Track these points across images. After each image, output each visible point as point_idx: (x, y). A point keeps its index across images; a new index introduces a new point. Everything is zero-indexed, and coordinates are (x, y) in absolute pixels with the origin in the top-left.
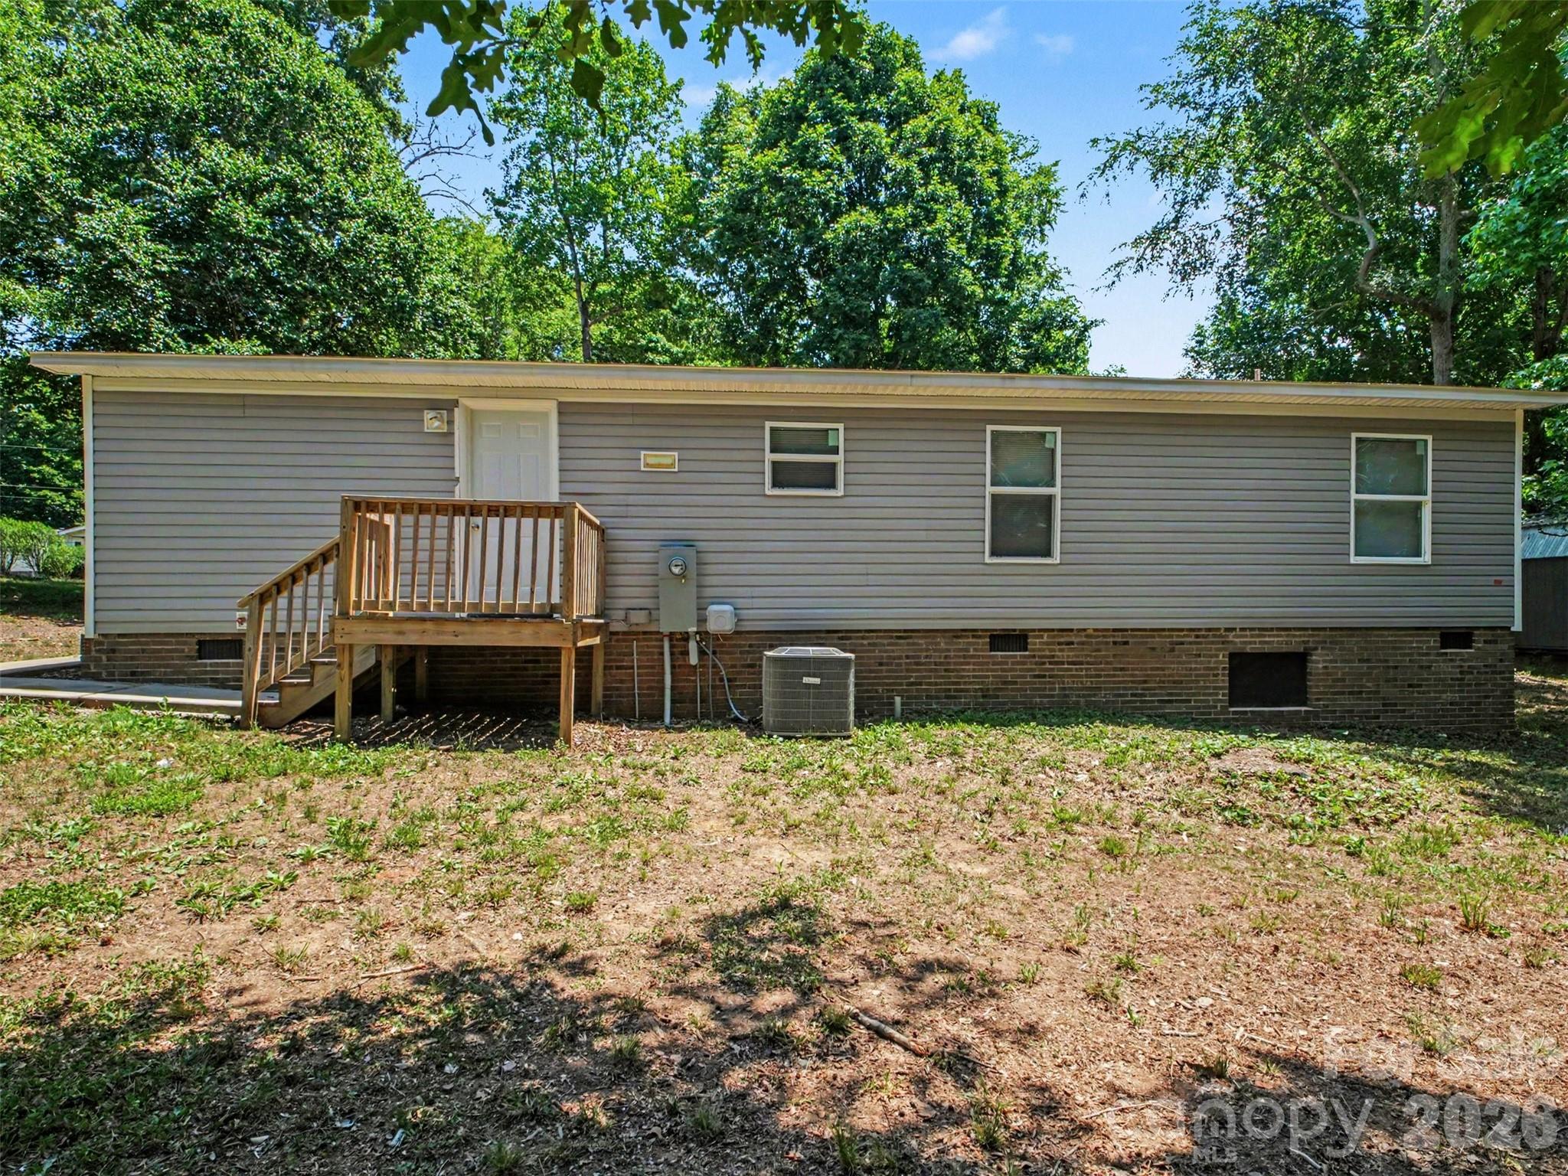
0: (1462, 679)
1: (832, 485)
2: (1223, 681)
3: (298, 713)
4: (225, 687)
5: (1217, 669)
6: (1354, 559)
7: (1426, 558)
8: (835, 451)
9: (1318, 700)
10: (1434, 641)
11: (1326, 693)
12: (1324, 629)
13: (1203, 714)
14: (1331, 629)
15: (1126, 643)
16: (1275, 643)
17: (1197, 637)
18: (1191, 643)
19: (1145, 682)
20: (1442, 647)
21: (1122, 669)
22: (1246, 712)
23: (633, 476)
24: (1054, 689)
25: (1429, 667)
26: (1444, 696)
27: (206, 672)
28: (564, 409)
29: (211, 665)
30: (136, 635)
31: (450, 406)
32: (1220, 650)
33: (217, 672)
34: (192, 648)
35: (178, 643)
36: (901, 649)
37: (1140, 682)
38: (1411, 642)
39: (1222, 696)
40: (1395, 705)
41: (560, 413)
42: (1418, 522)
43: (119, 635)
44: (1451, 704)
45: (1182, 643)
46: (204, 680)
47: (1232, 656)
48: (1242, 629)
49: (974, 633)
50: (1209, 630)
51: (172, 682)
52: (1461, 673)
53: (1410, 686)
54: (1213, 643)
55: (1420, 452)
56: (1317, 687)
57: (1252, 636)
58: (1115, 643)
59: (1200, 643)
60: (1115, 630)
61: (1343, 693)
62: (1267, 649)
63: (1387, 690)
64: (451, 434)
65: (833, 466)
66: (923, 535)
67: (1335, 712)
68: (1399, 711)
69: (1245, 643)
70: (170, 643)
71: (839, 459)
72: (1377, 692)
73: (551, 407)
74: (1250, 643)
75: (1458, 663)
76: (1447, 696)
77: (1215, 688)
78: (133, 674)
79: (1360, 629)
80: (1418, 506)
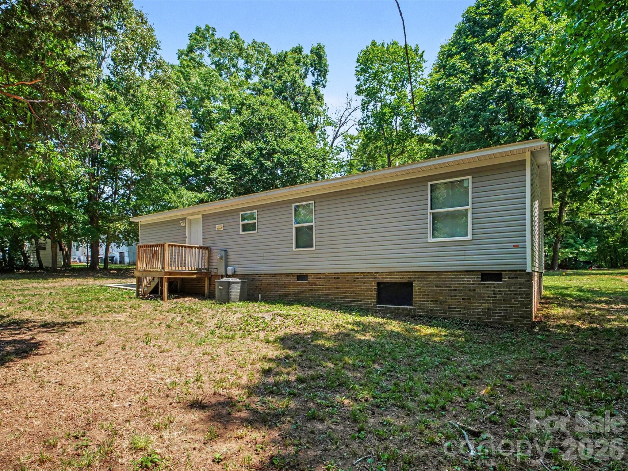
0: (495, 297)
2: (374, 294)
3: (149, 293)
5: (372, 289)
6: (431, 240)
7: (469, 237)
8: (255, 219)
9: (416, 303)
10: (477, 278)
11: (420, 301)
12: (418, 272)
13: (367, 306)
14: (422, 272)
15: (339, 278)
16: (397, 279)
17: (364, 276)
18: (361, 278)
19: (345, 293)
20: (482, 281)
21: (337, 288)
22: (383, 307)
23: (214, 232)
24: (315, 295)
25: (475, 290)
26: (484, 305)
31: (185, 219)
32: (373, 281)
36: (273, 280)
37: (343, 293)
38: (464, 278)
39: (374, 300)
40: (455, 308)
41: (202, 217)
44: (488, 309)
45: (358, 278)
47: (379, 284)
48: (382, 272)
49: (292, 274)
50: (369, 273)
52: (494, 294)
53: (463, 299)
54: (370, 278)
55: (465, 185)
56: (416, 298)
57: (386, 275)
58: (335, 278)
59: (365, 278)
60: (335, 273)
61: (428, 301)
62: (393, 281)
63: (450, 301)
64: (185, 226)
65: (255, 223)
66: (277, 243)
67: (424, 309)
68: (457, 311)
69: (383, 278)
71: (256, 221)
72: (446, 302)
74: (385, 278)
75: (492, 289)
76: (486, 306)
77: (371, 296)
79: (436, 272)
80: (465, 212)
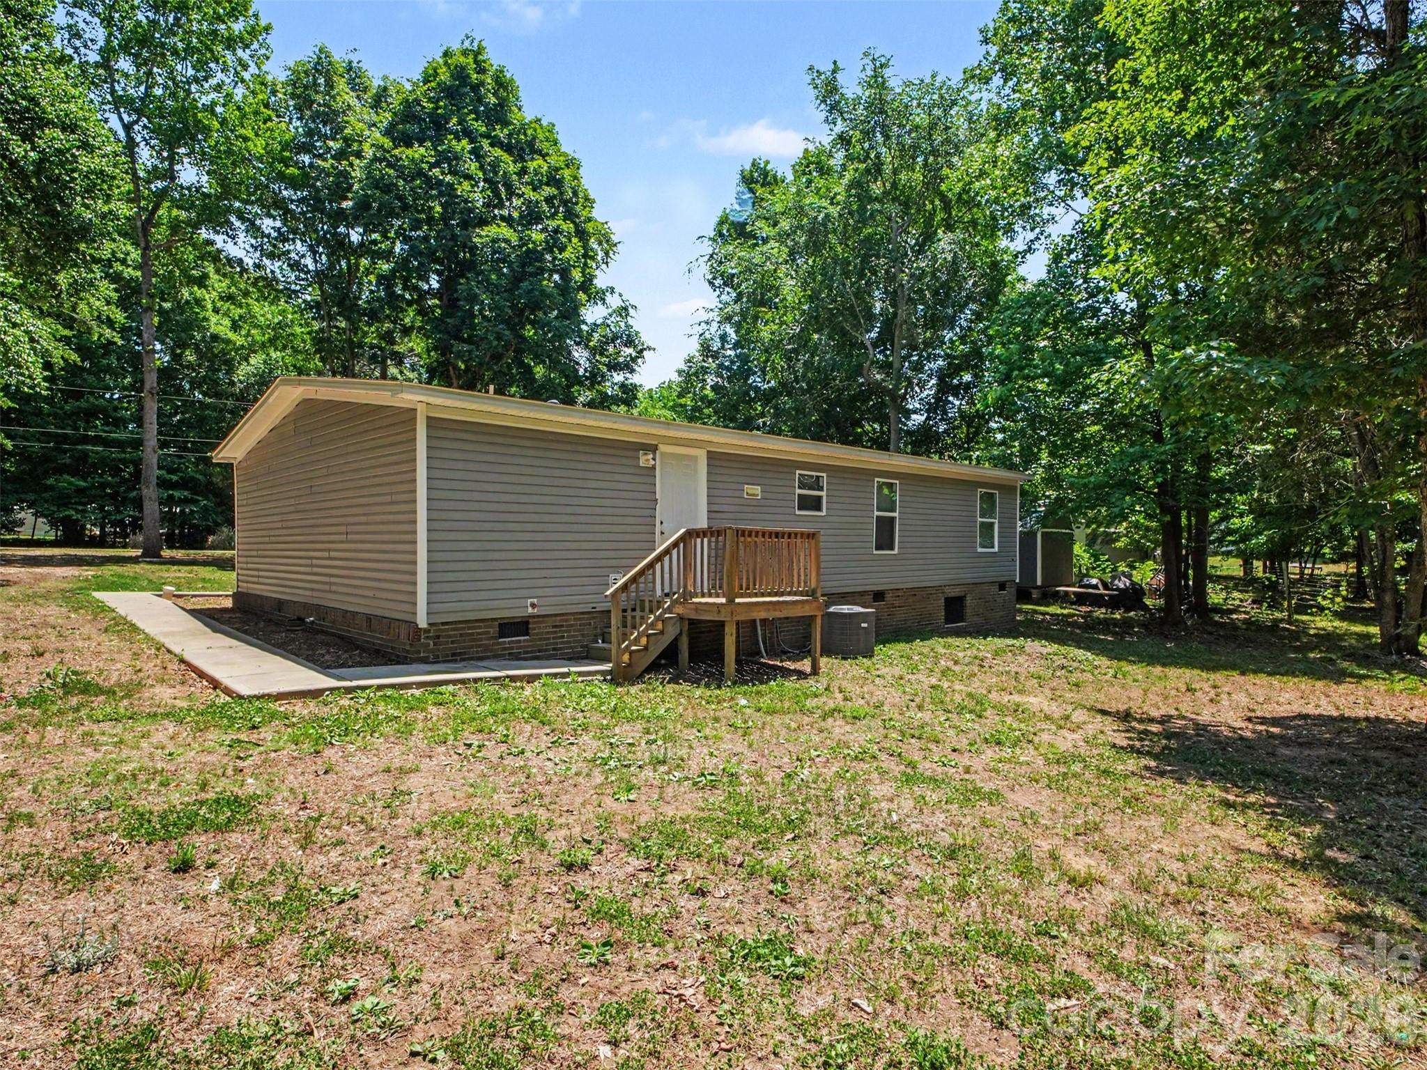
0: (1004, 605)
1: (819, 509)
2: (943, 612)
3: (643, 668)
4: (518, 659)
5: (941, 606)
6: (980, 550)
7: (996, 549)
8: (821, 489)
9: (968, 619)
10: (997, 589)
11: (970, 616)
12: (970, 584)
13: (938, 629)
14: (972, 584)
15: (916, 595)
16: (958, 592)
17: (936, 590)
18: (934, 594)
19: (921, 615)
20: (999, 591)
21: (914, 609)
22: (949, 628)
23: (738, 501)
24: (893, 621)
25: (996, 600)
27: (505, 649)
28: (711, 456)
29: (510, 643)
30: (455, 623)
31: (654, 449)
32: (942, 597)
33: (512, 648)
34: (493, 631)
35: (486, 627)
37: (919, 615)
38: (992, 589)
39: (943, 620)
40: (988, 619)
41: (708, 458)
42: (993, 530)
43: (443, 624)
44: (1001, 617)
45: (932, 594)
46: (503, 655)
47: (945, 599)
48: (948, 586)
49: (868, 593)
50: (940, 587)
51: (481, 659)
52: (1004, 602)
53: (991, 610)
54: (940, 593)
55: (994, 498)
56: (968, 612)
57: (951, 589)
58: (912, 595)
59: (937, 594)
60: (912, 588)
61: (974, 615)
62: (954, 595)
63: (985, 612)
64: (654, 467)
65: (820, 498)
66: (854, 538)
67: (973, 624)
68: (989, 622)
70: (480, 627)
71: (823, 494)
72: (983, 614)
73: (702, 455)
74: (950, 592)
75: (1003, 598)
76: (1000, 613)
77: (941, 616)
78: (454, 655)
79: (979, 583)
80: (993, 524)
